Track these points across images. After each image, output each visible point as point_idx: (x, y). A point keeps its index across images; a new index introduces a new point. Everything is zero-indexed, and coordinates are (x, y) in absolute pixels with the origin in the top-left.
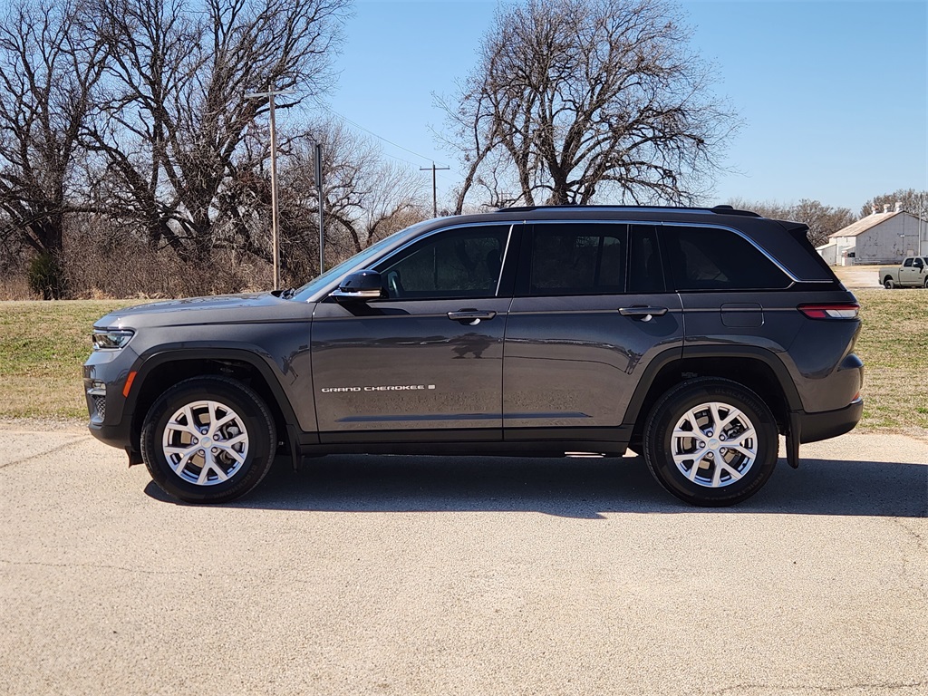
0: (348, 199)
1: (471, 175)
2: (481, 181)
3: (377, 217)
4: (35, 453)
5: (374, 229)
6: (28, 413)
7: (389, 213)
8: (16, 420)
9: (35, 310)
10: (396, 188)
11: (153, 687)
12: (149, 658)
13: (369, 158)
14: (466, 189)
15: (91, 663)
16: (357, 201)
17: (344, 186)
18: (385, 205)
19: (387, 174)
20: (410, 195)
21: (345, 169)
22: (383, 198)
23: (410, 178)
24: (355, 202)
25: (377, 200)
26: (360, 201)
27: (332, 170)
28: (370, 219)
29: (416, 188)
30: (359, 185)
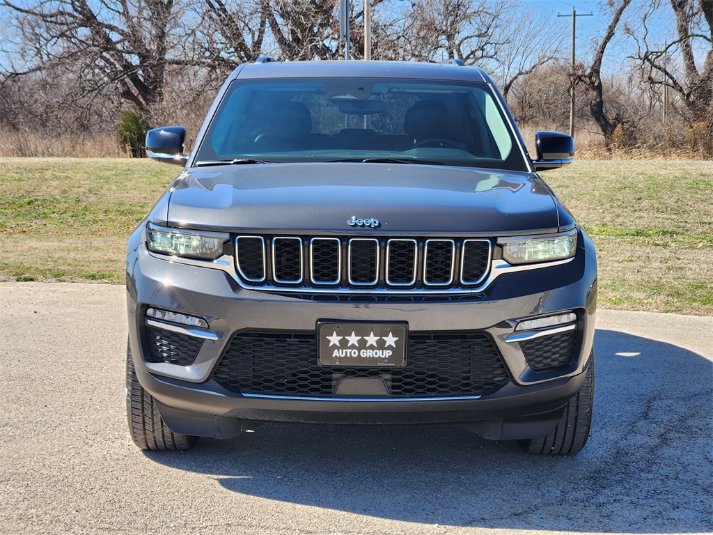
0: (483, 50)
1: (615, 22)
2: (627, 30)
5: (510, 85)
7: (527, 67)
10: (537, 39)
13: (508, 4)
17: (479, 36)
18: (524, 58)
19: (528, 22)
20: (554, 47)
21: (482, 16)
22: (521, 50)
23: (555, 26)
24: (490, 54)
25: (515, 51)
26: (496, 53)
27: (466, 17)
28: (506, 74)
29: (561, 37)
30: (496, 35)
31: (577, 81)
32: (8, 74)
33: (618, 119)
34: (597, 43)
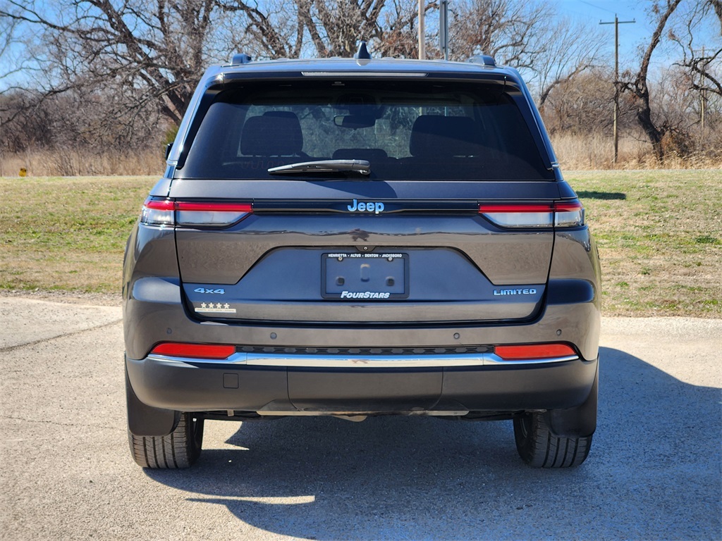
0: (518, 59)
1: (661, 28)
2: (672, 36)
3: (550, 81)
4: (91, 325)
5: (547, 94)
6: (99, 288)
7: (565, 76)
8: (86, 295)
9: (146, 185)
10: (574, 46)
11: (104, 527)
12: (111, 504)
13: (543, 12)
14: (653, 46)
15: (59, 505)
16: (528, 61)
17: (514, 45)
18: (561, 67)
19: (564, 30)
20: (591, 55)
21: (515, 25)
22: (558, 58)
23: (592, 34)
24: (526, 64)
25: (552, 60)
26: (532, 61)
27: (500, 26)
28: (542, 83)
29: (598, 45)
30: (532, 44)
31: (623, 89)
32: (47, 92)
33: (666, 126)
34: (643, 51)
